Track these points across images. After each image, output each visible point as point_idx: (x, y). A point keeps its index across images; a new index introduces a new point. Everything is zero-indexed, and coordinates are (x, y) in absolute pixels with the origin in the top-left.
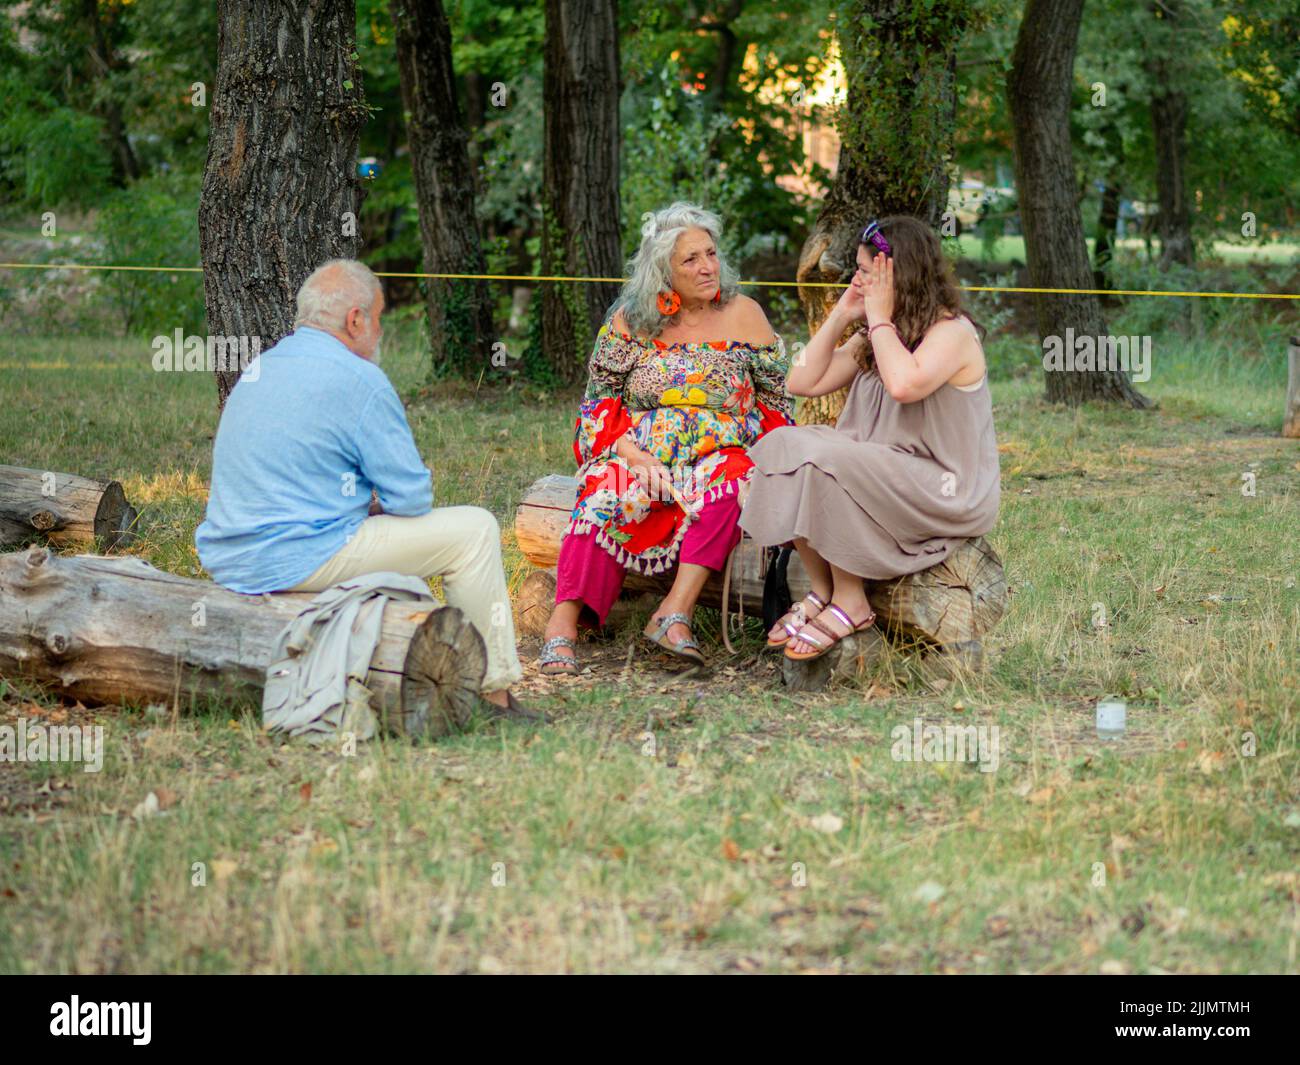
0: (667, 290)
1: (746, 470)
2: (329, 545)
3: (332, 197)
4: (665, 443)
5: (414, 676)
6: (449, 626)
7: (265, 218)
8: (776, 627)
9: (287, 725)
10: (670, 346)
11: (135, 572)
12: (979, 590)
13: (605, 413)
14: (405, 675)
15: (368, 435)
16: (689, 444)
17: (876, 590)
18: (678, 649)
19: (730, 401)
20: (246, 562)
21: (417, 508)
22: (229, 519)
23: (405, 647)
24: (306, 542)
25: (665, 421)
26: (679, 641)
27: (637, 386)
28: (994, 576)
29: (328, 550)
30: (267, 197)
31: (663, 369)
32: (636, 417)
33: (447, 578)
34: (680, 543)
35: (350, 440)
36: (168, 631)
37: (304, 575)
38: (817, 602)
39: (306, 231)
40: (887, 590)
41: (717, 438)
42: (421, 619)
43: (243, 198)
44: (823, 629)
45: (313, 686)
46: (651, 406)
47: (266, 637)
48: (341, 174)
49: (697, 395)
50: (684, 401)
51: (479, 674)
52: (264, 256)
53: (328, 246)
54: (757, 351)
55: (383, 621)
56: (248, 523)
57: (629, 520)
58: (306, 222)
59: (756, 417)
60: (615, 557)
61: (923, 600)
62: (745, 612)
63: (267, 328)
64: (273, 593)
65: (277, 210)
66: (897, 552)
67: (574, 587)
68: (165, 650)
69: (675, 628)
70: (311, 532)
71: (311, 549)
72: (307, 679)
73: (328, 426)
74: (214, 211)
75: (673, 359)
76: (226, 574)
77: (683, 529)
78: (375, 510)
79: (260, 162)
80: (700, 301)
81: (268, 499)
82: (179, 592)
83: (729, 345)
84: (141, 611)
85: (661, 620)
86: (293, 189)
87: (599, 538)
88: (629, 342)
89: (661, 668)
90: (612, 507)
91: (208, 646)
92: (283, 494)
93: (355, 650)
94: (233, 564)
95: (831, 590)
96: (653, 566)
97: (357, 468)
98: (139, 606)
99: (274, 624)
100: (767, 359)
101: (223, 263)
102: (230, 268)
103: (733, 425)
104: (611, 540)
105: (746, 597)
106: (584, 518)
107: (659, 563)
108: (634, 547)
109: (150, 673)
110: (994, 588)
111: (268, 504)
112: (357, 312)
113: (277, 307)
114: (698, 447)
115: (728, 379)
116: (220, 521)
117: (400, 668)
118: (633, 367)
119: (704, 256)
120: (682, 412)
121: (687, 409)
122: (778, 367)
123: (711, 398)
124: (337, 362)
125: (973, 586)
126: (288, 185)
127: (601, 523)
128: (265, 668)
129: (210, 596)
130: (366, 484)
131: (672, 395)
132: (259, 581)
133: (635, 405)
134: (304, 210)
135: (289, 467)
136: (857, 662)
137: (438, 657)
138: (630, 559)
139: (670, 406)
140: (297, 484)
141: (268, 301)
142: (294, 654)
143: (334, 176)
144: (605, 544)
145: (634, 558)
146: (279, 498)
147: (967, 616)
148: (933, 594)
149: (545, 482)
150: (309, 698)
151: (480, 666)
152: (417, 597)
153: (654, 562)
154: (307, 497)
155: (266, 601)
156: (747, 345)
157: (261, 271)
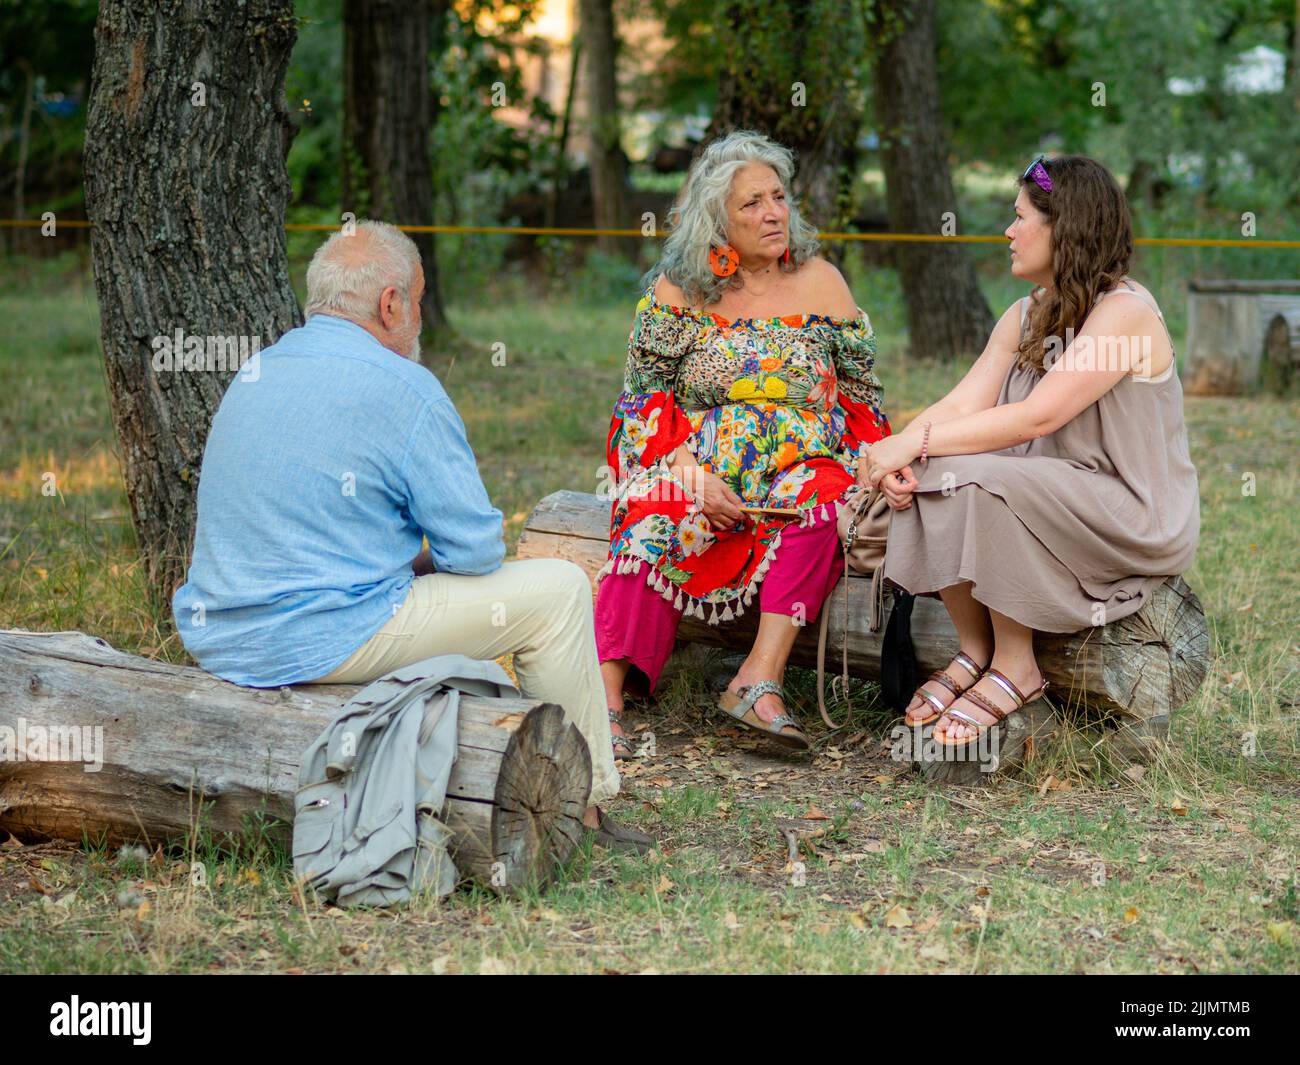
0: (720, 242)
1: (843, 489)
2: (370, 619)
3: (257, 135)
4: (733, 451)
5: (508, 804)
6: (548, 731)
7: (174, 162)
8: (916, 700)
9: (333, 878)
10: (732, 322)
11: (92, 656)
12: (1179, 646)
13: (656, 412)
14: (496, 804)
15: (421, 464)
16: (767, 452)
17: (1048, 646)
18: (775, 729)
19: (816, 393)
20: (254, 643)
21: (486, 564)
22: (227, 583)
23: (495, 764)
24: (338, 615)
25: (733, 422)
26: (774, 718)
27: (694, 376)
28: (1193, 624)
29: (370, 625)
30: (175, 135)
31: (729, 353)
32: (695, 418)
33: (523, 658)
34: (759, 585)
35: (396, 471)
36: (144, 740)
37: (337, 661)
38: (969, 667)
39: (226, 179)
40: (1064, 650)
41: (801, 445)
42: (512, 725)
43: (144, 137)
44: (982, 704)
45: (367, 822)
46: (714, 402)
47: (290, 750)
48: (268, 106)
49: (775, 386)
50: (759, 393)
51: (583, 793)
52: (173, 211)
53: (253, 197)
54: (839, 327)
55: (460, 727)
56: (255, 590)
57: (687, 554)
58: (225, 167)
59: (841, 414)
60: (673, 602)
61: (1114, 663)
62: (851, 675)
63: (179, 304)
64: (296, 686)
65: (189, 152)
66: (1079, 595)
67: (618, 643)
68: (141, 766)
69: (766, 701)
70: (346, 601)
71: (345, 625)
72: (359, 810)
73: (368, 454)
74: (105, 154)
75: (739, 339)
76: (223, 659)
77: (764, 566)
78: (423, 567)
79: (165, 90)
80: (764, 260)
81: (286, 556)
82: (155, 684)
83: (805, 319)
84: (103, 712)
85: (744, 690)
86: (208, 125)
87: (651, 579)
88: (680, 317)
89: (734, 747)
90: (666, 537)
91: (205, 762)
92: (306, 548)
93: (427, 771)
94: (235, 646)
95: (990, 651)
96: (720, 612)
97: (403, 509)
98: (99, 705)
99: (299, 732)
100: (851, 337)
101: (120, 222)
102: (129, 228)
103: (819, 425)
104: (666, 581)
105: (851, 655)
106: (631, 552)
107: (728, 609)
108: (693, 590)
109: (119, 798)
110: (1194, 643)
111: (285, 564)
112: (392, 292)
113: (190, 276)
114: (778, 458)
115: (812, 364)
116: (214, 586)
117: (490, 795)
118: (688, 351)
119: (769, 198)
120: (756, 411)
121: (761, 406)
122: (867, 348)
123: (793, 389)
124: (374, 365)
125: (1172, 640)
126: (201, 121)
127: (653, 559)
128: (293, 795)
129: (200, 690)
130: (417, 531)
131: (743, 387)
132: (272, 670)
133: (692, 401)
134: (223, 153)
135: (313, 510)
136: (1025, 747)
137: (534, 775)
138: (690, 604)
139: (740, 401)
140: (324, 533)
141: (180, 271)
142: (336, 776)
143: (259, 108)
144: (658, 586)
145: (696, 603)
146: (301, 555)
147: (1164, 682)
148: (1126, 654)
149: (555, 499)
150: (365, 840)
151: (584, 784)
152: (496, 690)
153: (721, 607)
154: (339, 553)
155: (284, 698)
156: (827, 320)
157: (169, 231)
